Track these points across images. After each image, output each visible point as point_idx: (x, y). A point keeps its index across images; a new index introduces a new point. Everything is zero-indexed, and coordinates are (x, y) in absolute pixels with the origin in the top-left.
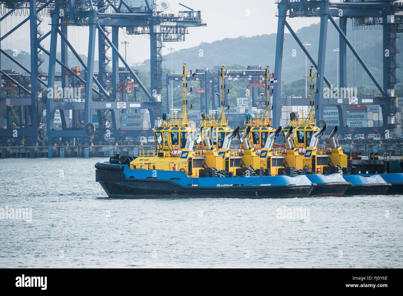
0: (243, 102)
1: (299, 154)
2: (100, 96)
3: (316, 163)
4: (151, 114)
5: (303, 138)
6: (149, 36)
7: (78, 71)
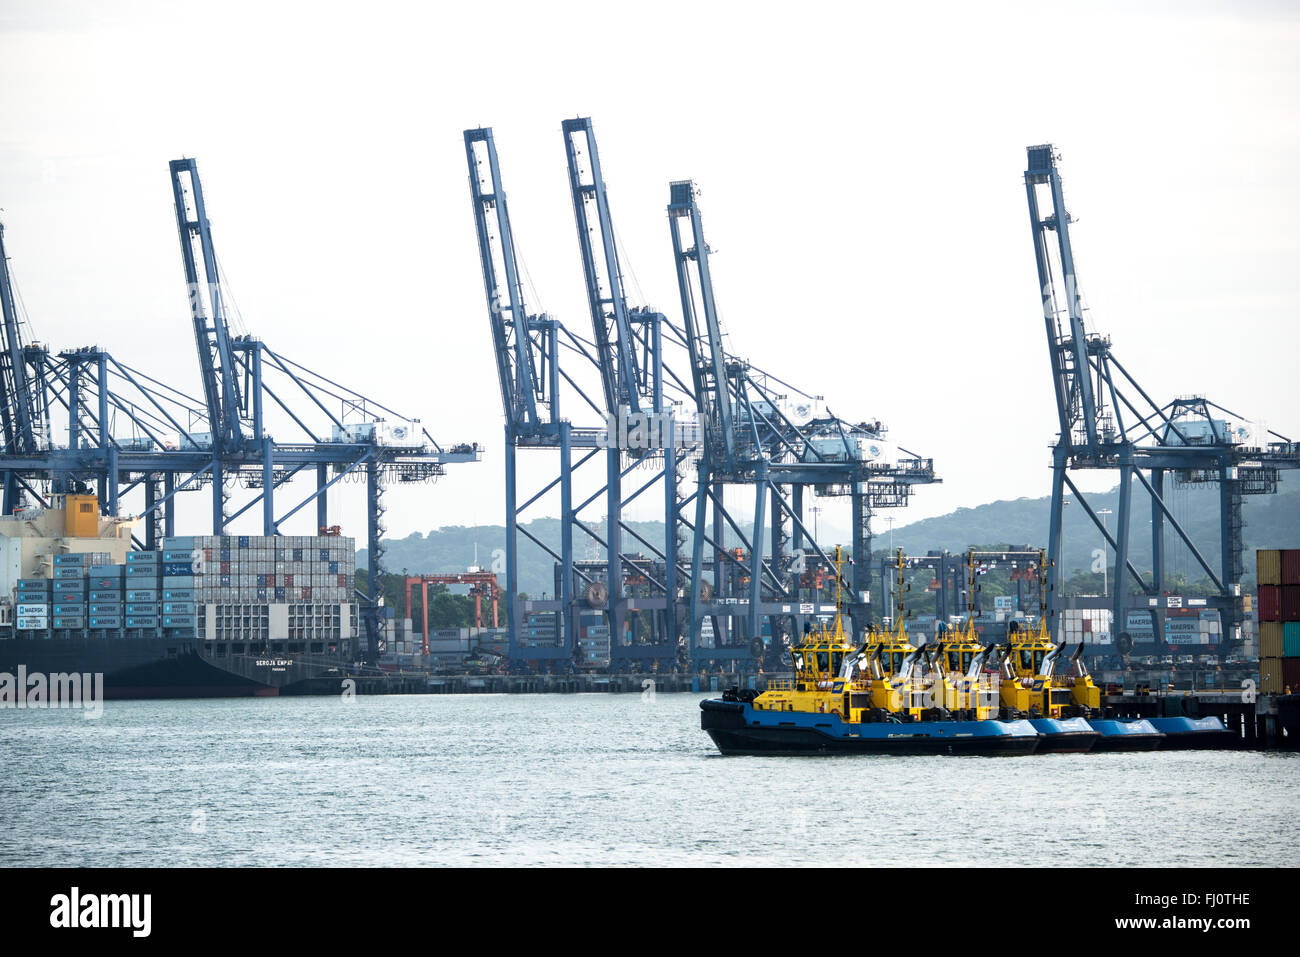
0: (1003, 603)
1: (1023, 686)
2: (774, 593)
3: (1050, 701)
4: (854, 623)
5: (1030, 661)
6: (850, 498)
7: (739, 554)
